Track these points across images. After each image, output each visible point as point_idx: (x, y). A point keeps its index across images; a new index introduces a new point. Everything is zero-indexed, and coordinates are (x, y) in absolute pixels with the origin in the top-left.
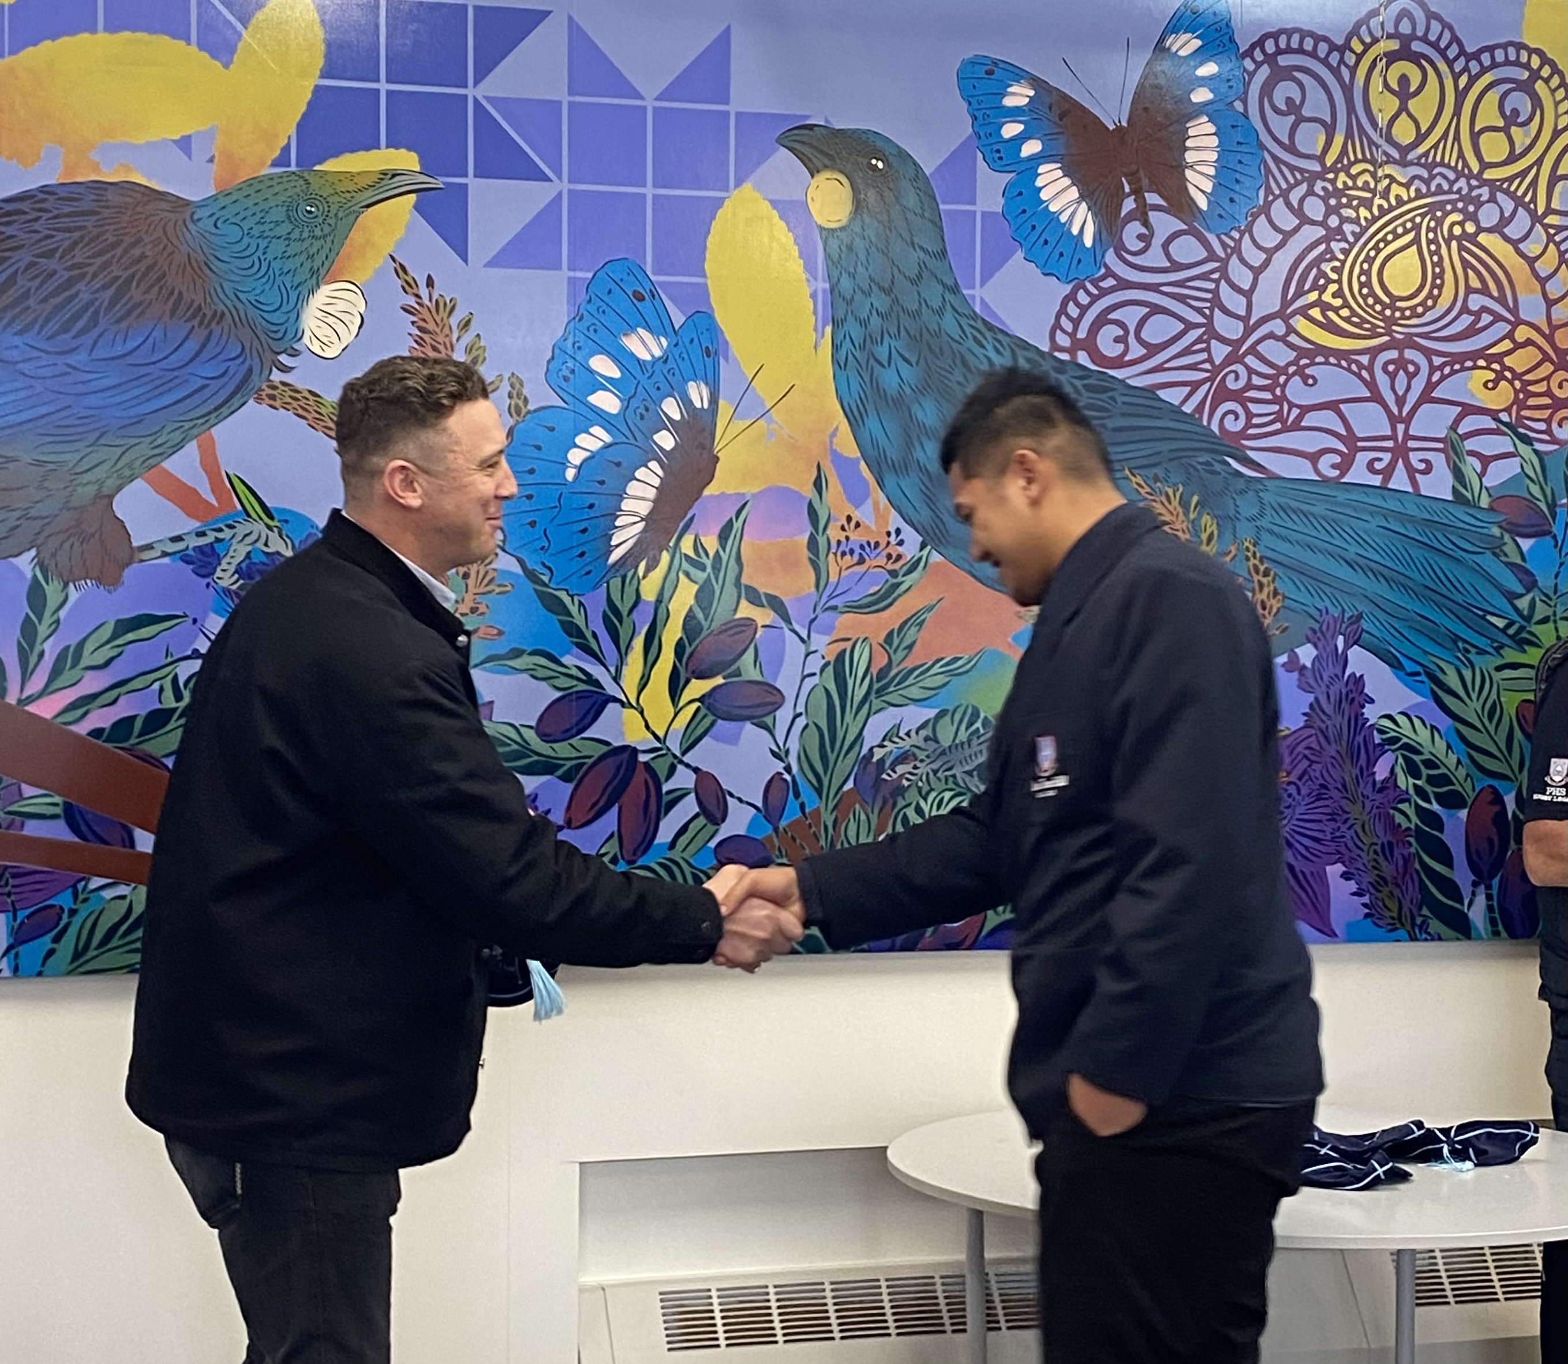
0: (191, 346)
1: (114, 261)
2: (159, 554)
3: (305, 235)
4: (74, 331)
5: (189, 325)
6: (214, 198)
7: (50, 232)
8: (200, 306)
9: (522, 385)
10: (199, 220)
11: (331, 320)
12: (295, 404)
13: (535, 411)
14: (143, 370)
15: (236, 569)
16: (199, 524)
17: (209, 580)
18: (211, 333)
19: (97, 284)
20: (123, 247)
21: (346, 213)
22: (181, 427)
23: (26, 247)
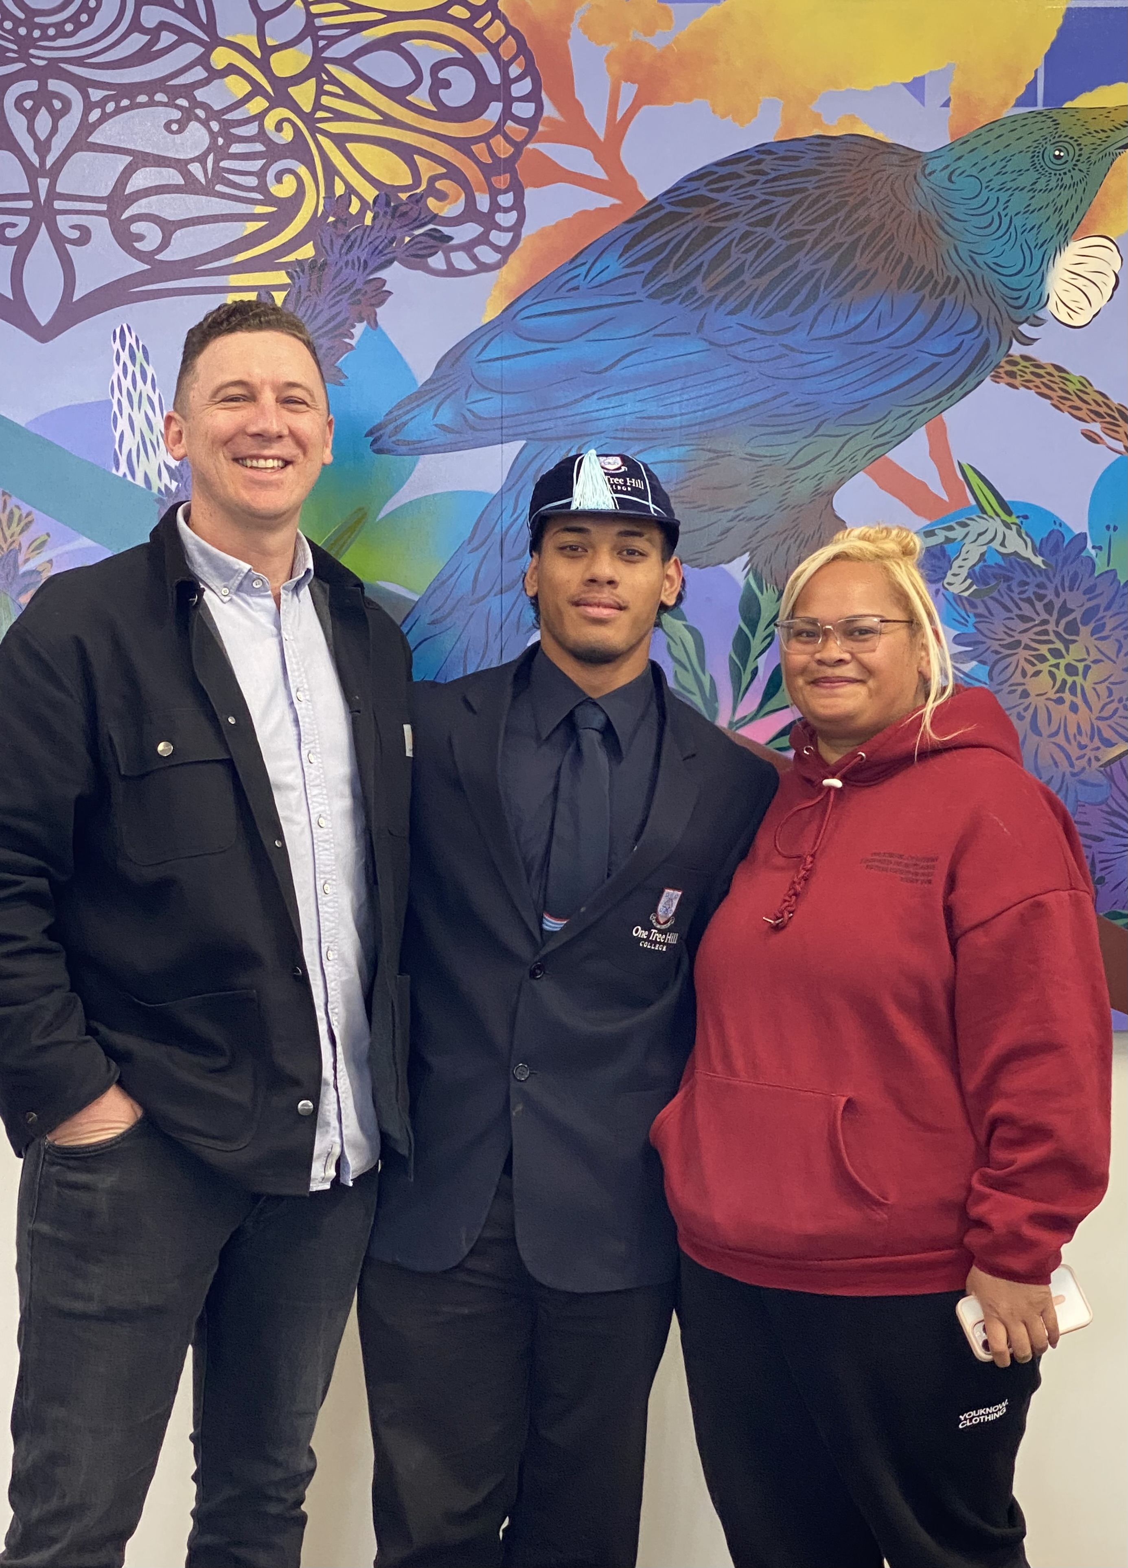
0: (921, 319)
1: (838, 224)
3: (1053, 184)
4: (791, 308)
5: (920, 294)
6: (949, 148)
7: (767, 197)
8: (931, 272)
10: (930, 174)
11: (1080, 282)
12: (1038, 381)
14: (869, 348)
15: (969, 574)
16: (928, 522)
17: (939, 585)
18: (944, 301)
19: (818, 253)
20: (847, 209)
21: (1100, 156)
22: (910, 412)
23: (741, 215)
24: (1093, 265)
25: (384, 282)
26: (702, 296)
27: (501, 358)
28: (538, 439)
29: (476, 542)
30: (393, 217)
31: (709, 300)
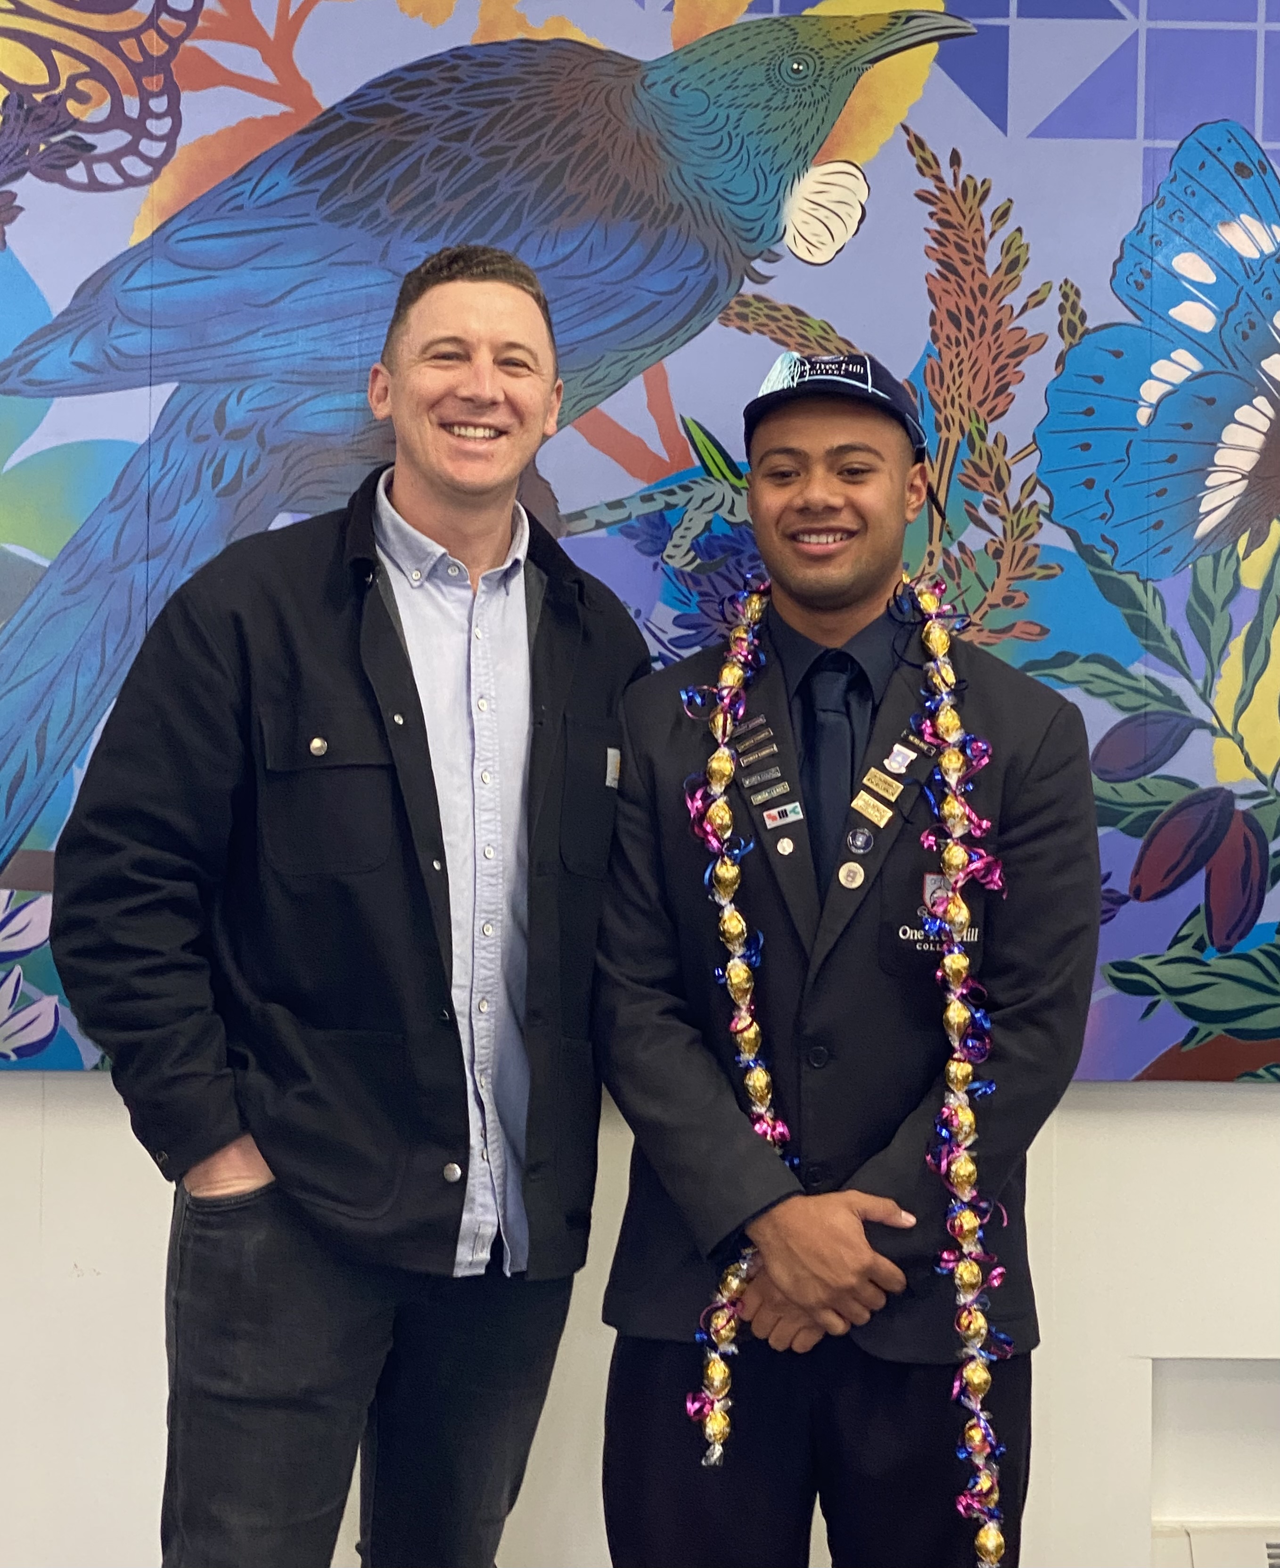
0: (636, 253)
1: (544, 141)
2: (593, 524)
3: (791, 101)
4: (489, 236)
5: (638, 223)
6: (672, 57)
7: (462, 108)
8: (651, 197)
9: (1077, 293)
10: (649, 87)
11: (822, 213)
12: (773, 325)
13: (1096, 329)
14: (579, 284)
15: (692, 545)
16: (645, 485)
17: (657, 559)
18: (664, 233)
19: (521, 172)
20: (554, 124)
21: (844, 71)
22: (625, 358)
23: (431, 129)
24: (836, 193)
25: (14, 196)
26: (385, 221)
27: (152, 287)
28: (194, 382)
29: (119, 499)
30: (26, 120)
31: (394, 225)
